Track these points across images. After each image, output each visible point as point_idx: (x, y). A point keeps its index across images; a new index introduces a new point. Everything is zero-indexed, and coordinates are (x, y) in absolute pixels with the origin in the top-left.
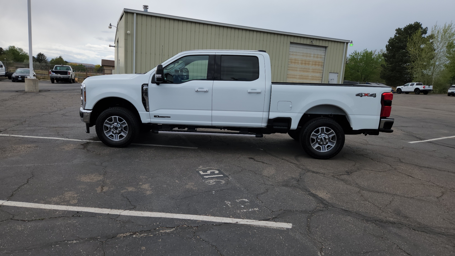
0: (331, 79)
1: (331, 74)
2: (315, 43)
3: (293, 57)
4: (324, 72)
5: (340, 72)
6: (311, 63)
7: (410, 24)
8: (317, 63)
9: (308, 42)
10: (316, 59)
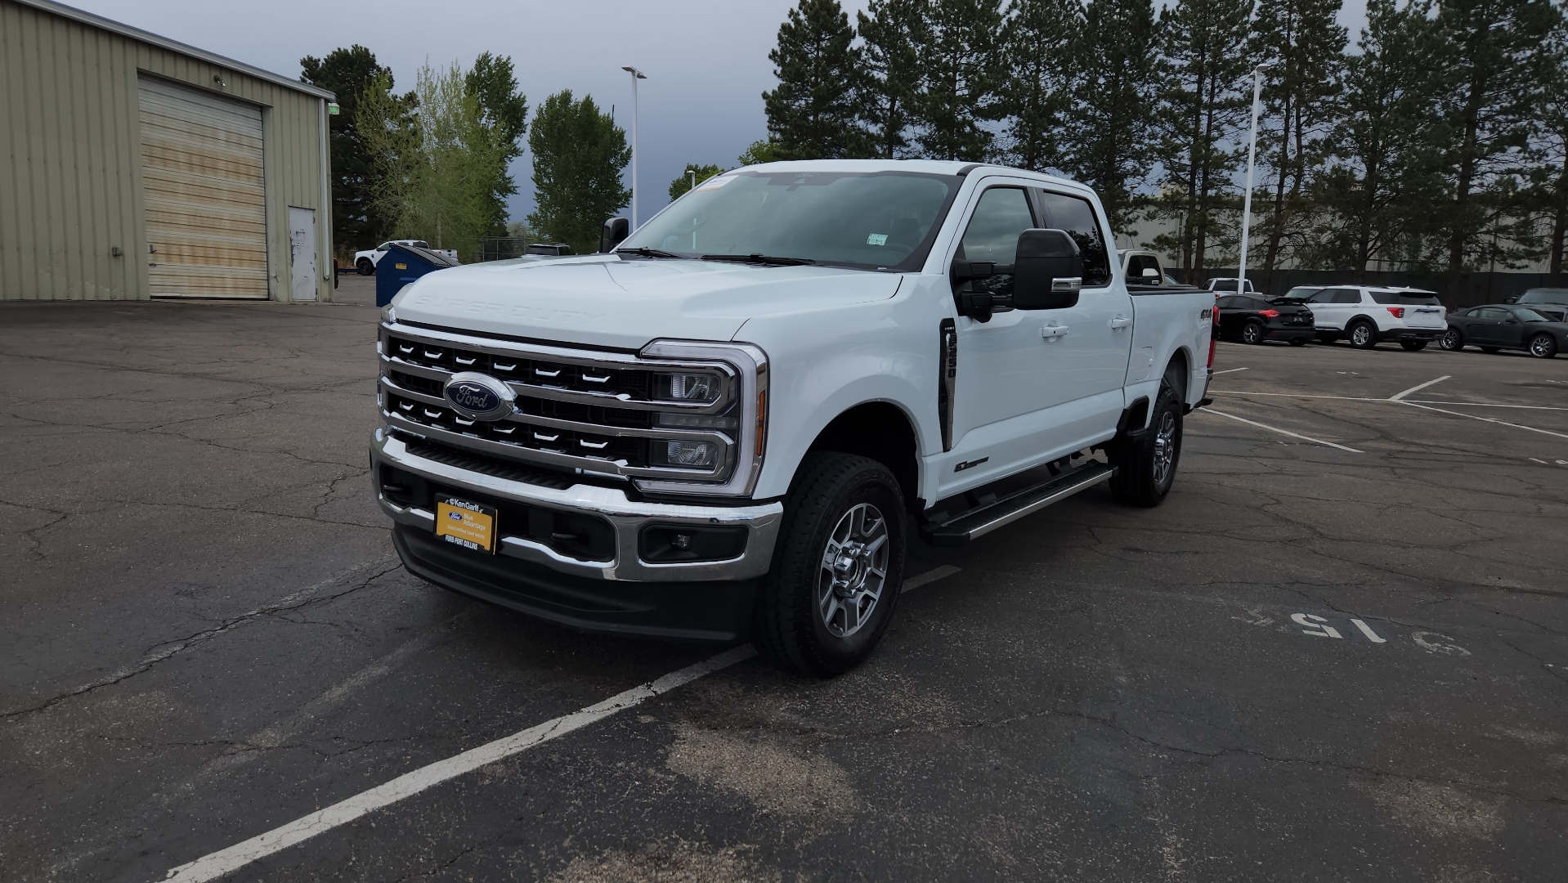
0: (297, 233)
1: (293, 213)
2: (228, 86)
3: (156, 135)
4: (269, 204)
5: (319, 203)
6: (221, 165)
7: (339, 49)
8: (243, 169)
9: (204, 79)
10: (235, 152)
